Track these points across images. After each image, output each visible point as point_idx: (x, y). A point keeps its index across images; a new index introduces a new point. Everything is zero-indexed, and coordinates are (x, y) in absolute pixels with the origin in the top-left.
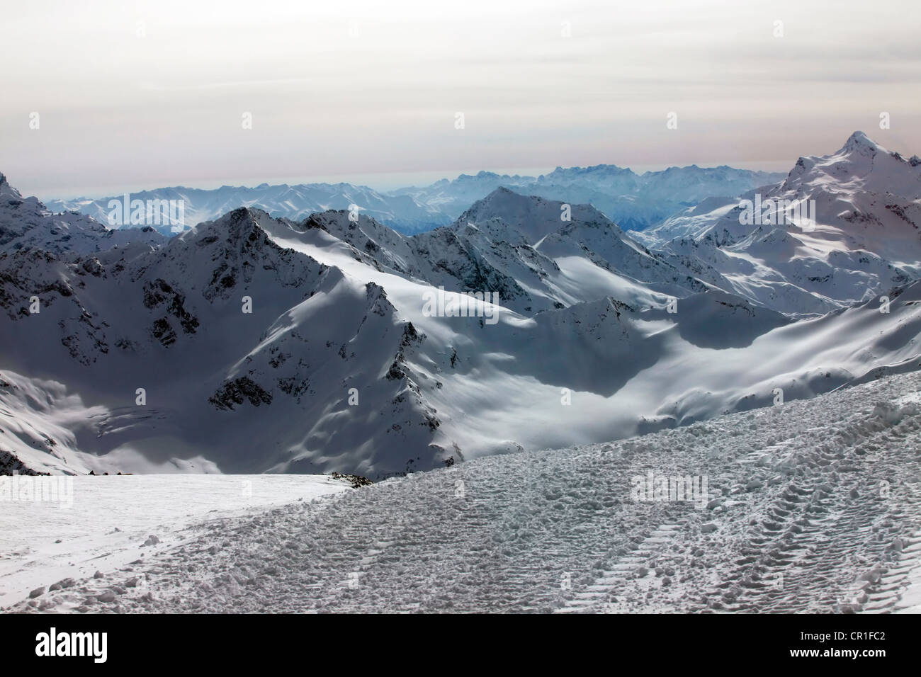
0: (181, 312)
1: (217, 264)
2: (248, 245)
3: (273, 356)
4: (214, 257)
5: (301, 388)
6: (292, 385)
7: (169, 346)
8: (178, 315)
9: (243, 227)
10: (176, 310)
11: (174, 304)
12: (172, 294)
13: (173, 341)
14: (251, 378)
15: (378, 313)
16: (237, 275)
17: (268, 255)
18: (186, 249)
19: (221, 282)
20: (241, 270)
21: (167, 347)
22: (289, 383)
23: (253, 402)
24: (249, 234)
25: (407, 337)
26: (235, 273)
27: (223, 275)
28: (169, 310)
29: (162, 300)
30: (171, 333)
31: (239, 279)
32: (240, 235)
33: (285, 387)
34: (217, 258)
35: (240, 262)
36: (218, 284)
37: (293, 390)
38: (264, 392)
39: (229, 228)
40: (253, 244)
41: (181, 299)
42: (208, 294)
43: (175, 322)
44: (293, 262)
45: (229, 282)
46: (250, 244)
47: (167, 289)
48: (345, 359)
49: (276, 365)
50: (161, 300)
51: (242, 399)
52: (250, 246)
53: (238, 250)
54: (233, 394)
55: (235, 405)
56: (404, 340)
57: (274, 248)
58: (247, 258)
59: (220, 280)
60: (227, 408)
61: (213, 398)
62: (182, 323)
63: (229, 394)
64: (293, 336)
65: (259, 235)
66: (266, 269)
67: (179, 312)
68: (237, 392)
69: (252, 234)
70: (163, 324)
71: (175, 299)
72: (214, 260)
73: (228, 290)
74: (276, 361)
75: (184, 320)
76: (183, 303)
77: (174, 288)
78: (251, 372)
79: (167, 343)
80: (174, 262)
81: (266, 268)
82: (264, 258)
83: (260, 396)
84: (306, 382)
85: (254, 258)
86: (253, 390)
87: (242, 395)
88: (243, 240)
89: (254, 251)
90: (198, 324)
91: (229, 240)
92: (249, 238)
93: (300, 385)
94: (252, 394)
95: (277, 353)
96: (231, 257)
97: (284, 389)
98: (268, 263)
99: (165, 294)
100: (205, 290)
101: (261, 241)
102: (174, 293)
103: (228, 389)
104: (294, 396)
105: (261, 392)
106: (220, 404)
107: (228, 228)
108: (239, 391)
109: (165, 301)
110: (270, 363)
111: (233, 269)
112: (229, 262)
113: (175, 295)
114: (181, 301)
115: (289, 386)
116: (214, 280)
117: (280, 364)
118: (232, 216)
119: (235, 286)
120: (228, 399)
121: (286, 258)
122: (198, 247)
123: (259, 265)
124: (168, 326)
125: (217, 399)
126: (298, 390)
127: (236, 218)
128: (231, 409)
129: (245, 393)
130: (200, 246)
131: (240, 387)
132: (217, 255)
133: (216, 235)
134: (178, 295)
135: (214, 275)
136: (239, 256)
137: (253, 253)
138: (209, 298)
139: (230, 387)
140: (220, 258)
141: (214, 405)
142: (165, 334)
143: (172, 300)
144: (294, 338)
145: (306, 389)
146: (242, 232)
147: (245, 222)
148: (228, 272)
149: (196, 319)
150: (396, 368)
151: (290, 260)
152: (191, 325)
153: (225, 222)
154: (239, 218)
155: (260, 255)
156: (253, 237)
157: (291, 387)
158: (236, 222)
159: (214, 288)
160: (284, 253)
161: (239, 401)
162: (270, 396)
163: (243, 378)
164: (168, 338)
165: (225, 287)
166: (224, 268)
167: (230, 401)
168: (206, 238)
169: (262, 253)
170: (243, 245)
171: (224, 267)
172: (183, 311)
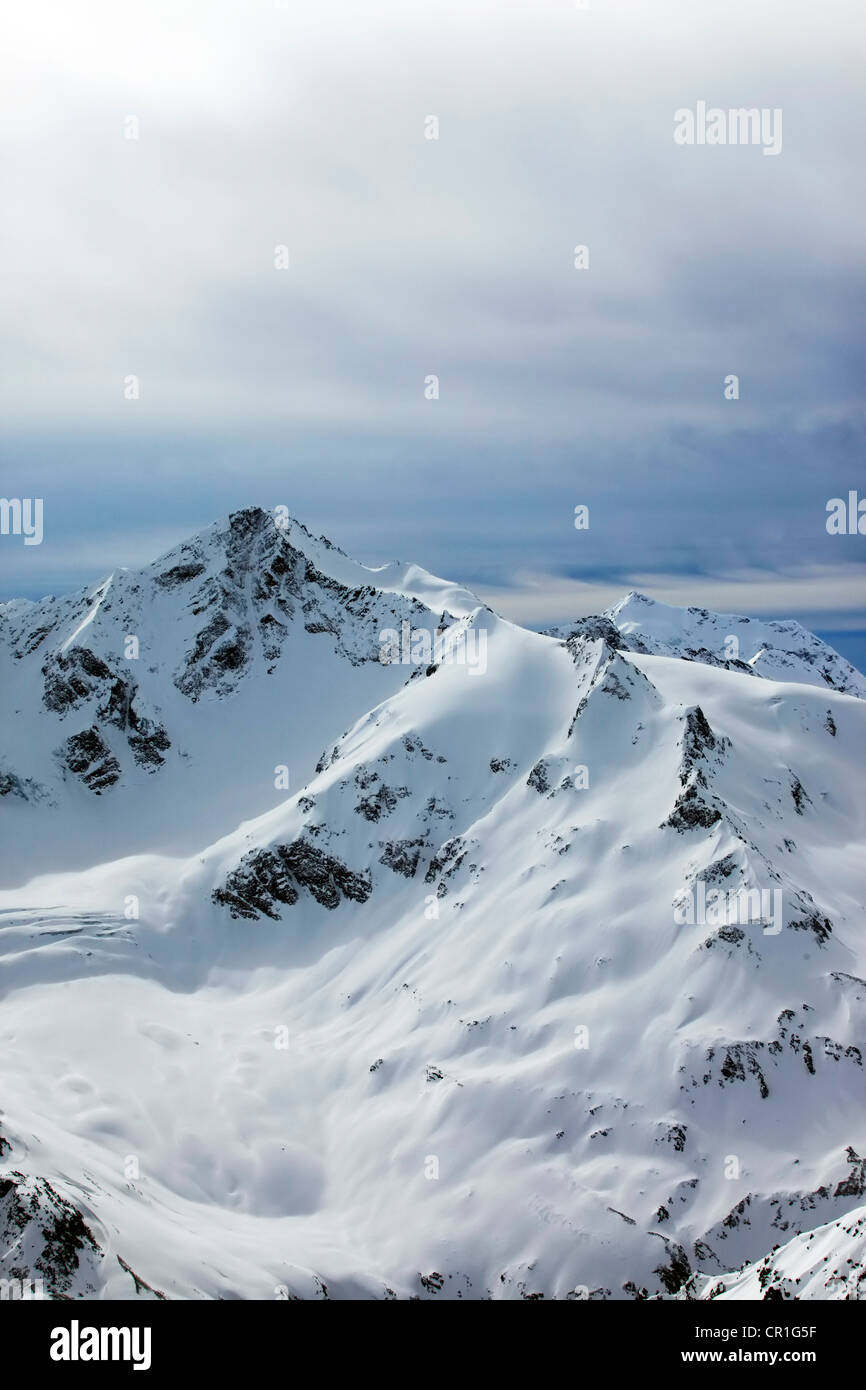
0: (131, 718)
1: (204, 621)
2: (271, 582)
3: (365, 793)
4: (196, 607)
5: (445, 860)
6: (417, 856)
7: (101, 791)
8: (121, 726)
9: (257, 545)
10: (116, 715)
11: (112, 701)
12: (108, 680)
13: (112, 780)
14: (316, 843)
15: (613, 691)
16: (248, 643)
17: (315, 601)
18: (135, 590)
19: (216, 658)
20: (256, 633)
21: (98, 793)
22: (410, 852)
23: (321, 899)
24: (270, 561)
25: (696, 741)
26: (244, 639)
27: (219, 643)
28: (101, 713)
29: (87, 694)
30: (107, 763)
31: (255, 651)
32: (251, 564)
33: (401, 862)
34: (203, 609)
35: (253, 617)
36: (205, 662)
37: (423, 868)
38: (350, 874)
39: (228, 548)
40: (282, 579)
41: (128, 692)
42: (186, 682)
43: (115, 740)
44: (374, 613)
45: (232, 658)
46: (276, 579)
47: (97, 669)
48: (548, 794)
49: (371, 812)
50: (83, 692)
51: (294, 892)
52: (275, 583)
53: (248, 592)
54: (274, 880)
55: (277, 906)
56: (692, 745)
57: (328, 587)
58: (270, 608)
59: (212, 653)
60: (259, 912)
61: (224, 890)
62: (133, 741)
63: (264, 880)
64: (410, 749)
65: (294, 562)
66: (312, 631)
67: (123, 718)
68: (281, 875)
69: (279, 560)
70: (89, 742)
71: (115, 690)
72: (196, 612)
73: (230, 676)
74: (373, 805)
75: (134, 734)
76: (131, 700)
77: (112, 668)
78: (313, 829)
79: (100, 784)
80: (110, 613)
81: (313, 629)
82: (307, 608)
83: (340, 884)
84: (457, 846)
85: (284, 609)
86: (320, 871)
87: (294, 884)
88: (257, 574)
89: (284, 594)
90: (168, 744)
91: (229, 573)
92: (273, 567)
93: (441, 854)
94: (321, 880)
95: (374, 788)
96: (234, 608)
97: (397, 867)
98: (314, 618)
99: (93, 680)
100: (181, 673)
101: (300, 573)
102: (112, 677)
103: (259, 871)
104: (428, 881)
105: (342, 874)
106: (242, 905)
107: (224, 547)
108: (287, 874)
109: (92, 695)
110: (358, 810)
111: (241, 632)
112: (230, 615)
113: (115, 681)
114: (128, 695)
115: (411, 857)
116: (199, 654)
117: (384, 811)
118: (232, 525)
119: (246, 667)
120: (260, 893)
121: (357, 606)
122: (158, 587)
123: (297, 622)
124: (100, 748)
125: (235, 893)
126: (436, 865)
127: (241, 527)
128: (270, 914)
129: (299, 879)
130: (164, 584)
131: (289, 864)
132: (205, 603)
133: (200, 561)
134: (120, 682)
135: (198, 643)
136: (249, 604)
137: (282, 598)
138: (187, 690)
139: (266, 865)
140: (212, 608)
141: (227, 907)
142: (94, 766)
143: (109, 693)
144: (411, 754)
145: (459, 861)
146: (254, 558)
147: (260, 537)
148: (229, 636)
149: (162, 733)
150: (695, 801)
151: (366, 610)
152: (152, 747)
153: (219, 537)
154: (247, 528)
155: (297, 604)
156: (280, 566)
157: (415, 862)
158: (242, 536)
159: (198, 670)
160: (351, 597)
161: (287, 897)
162: (363, 883)
163: (296, 844)
164: (99, 772)
165: (223, 668)
166: (220, 627)
167: (266, 896)
168: (176, 569)
169: (303, 599)
170: (258, 582)
171: (221, 625)
172: (132, 714)
